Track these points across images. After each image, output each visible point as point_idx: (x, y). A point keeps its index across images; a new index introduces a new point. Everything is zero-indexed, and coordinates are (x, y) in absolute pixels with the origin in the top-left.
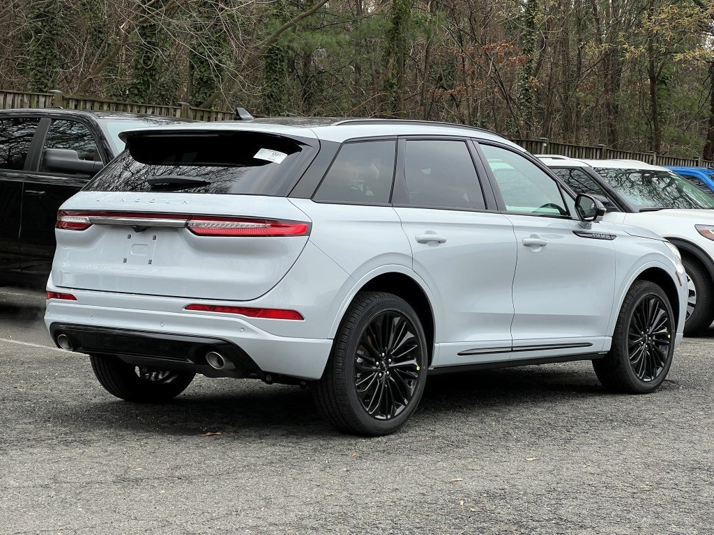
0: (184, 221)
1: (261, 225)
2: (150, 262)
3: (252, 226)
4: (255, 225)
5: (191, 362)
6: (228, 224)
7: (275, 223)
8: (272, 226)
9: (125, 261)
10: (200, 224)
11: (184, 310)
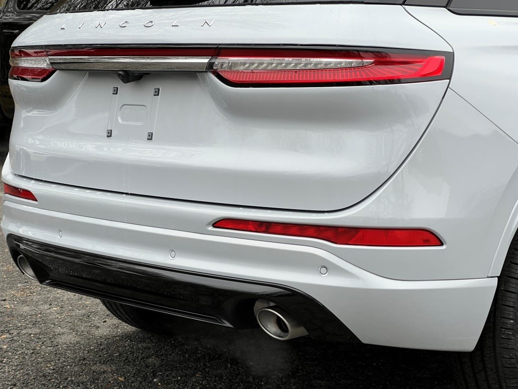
0: (205, 60)
1: (354, 62)
2: (150, 137)
3: (336, 64)
4: (344, 62)
5: (228, 325)
6: (290, 62)
7: (381, 56)
8: (377, 63)
9: (110, 134)
10: (235, 64)
11: (211, 228)
